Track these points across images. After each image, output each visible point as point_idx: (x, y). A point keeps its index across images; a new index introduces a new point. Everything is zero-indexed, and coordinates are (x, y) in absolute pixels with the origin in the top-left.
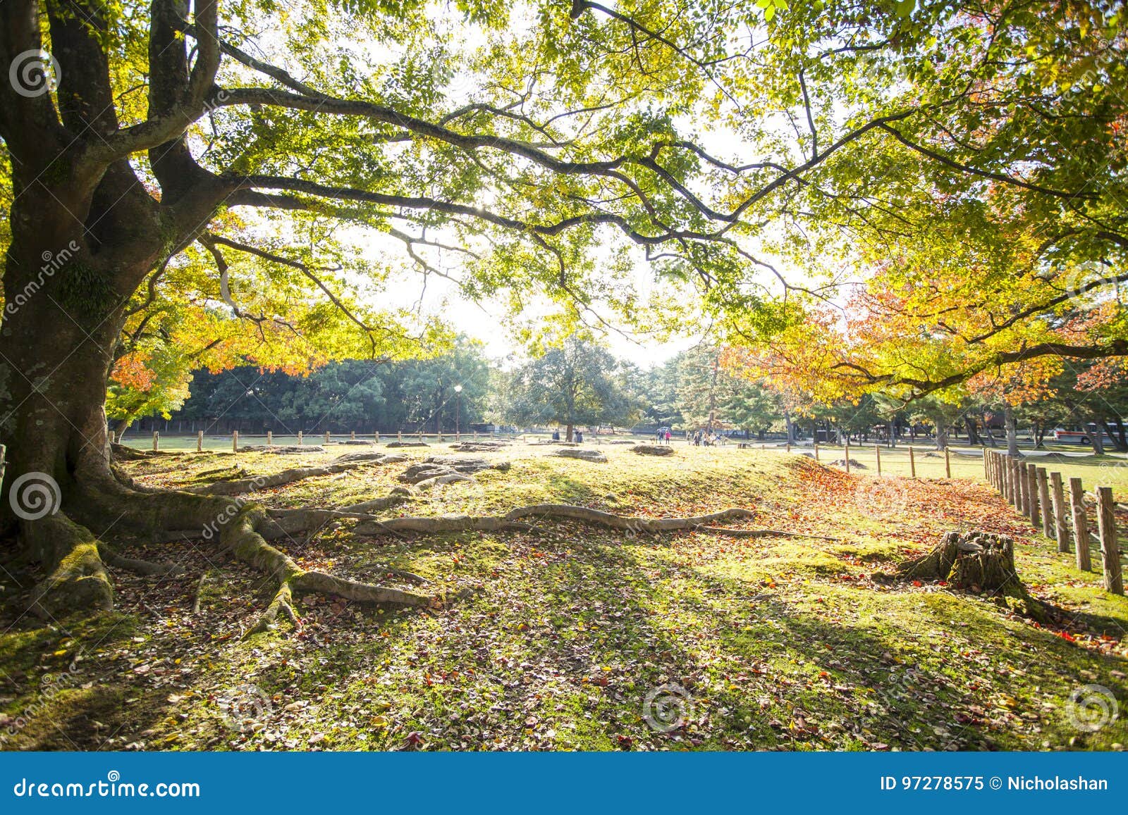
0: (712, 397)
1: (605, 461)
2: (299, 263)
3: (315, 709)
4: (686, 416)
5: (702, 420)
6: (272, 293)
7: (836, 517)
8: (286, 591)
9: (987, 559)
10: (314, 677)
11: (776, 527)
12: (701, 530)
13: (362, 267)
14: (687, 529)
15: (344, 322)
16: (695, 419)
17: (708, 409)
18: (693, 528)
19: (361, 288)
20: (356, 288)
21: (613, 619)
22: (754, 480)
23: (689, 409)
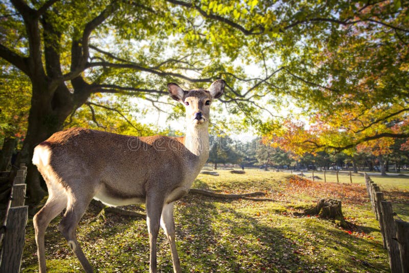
0: (268, 153)
1: (218, 175)
2: (117, 109)
3: (105, 241)
4: (259, 160)
5: (265, 161)
6: (108, 119)
7: (296, 195)
8: (103, 211)
9: (331, 208)
10: (106, 234)
11: (272, 198)
12: (244, 198)
13: (137, 111)
14: (238, 198)
15: (132, 129)
16: (262, 161)
17: (267, 157)
18: (241, 198)
19: (138, 117)
20: (136, 117)
21: (201, 223)
22: (270, 182)
23: (260, 157)
